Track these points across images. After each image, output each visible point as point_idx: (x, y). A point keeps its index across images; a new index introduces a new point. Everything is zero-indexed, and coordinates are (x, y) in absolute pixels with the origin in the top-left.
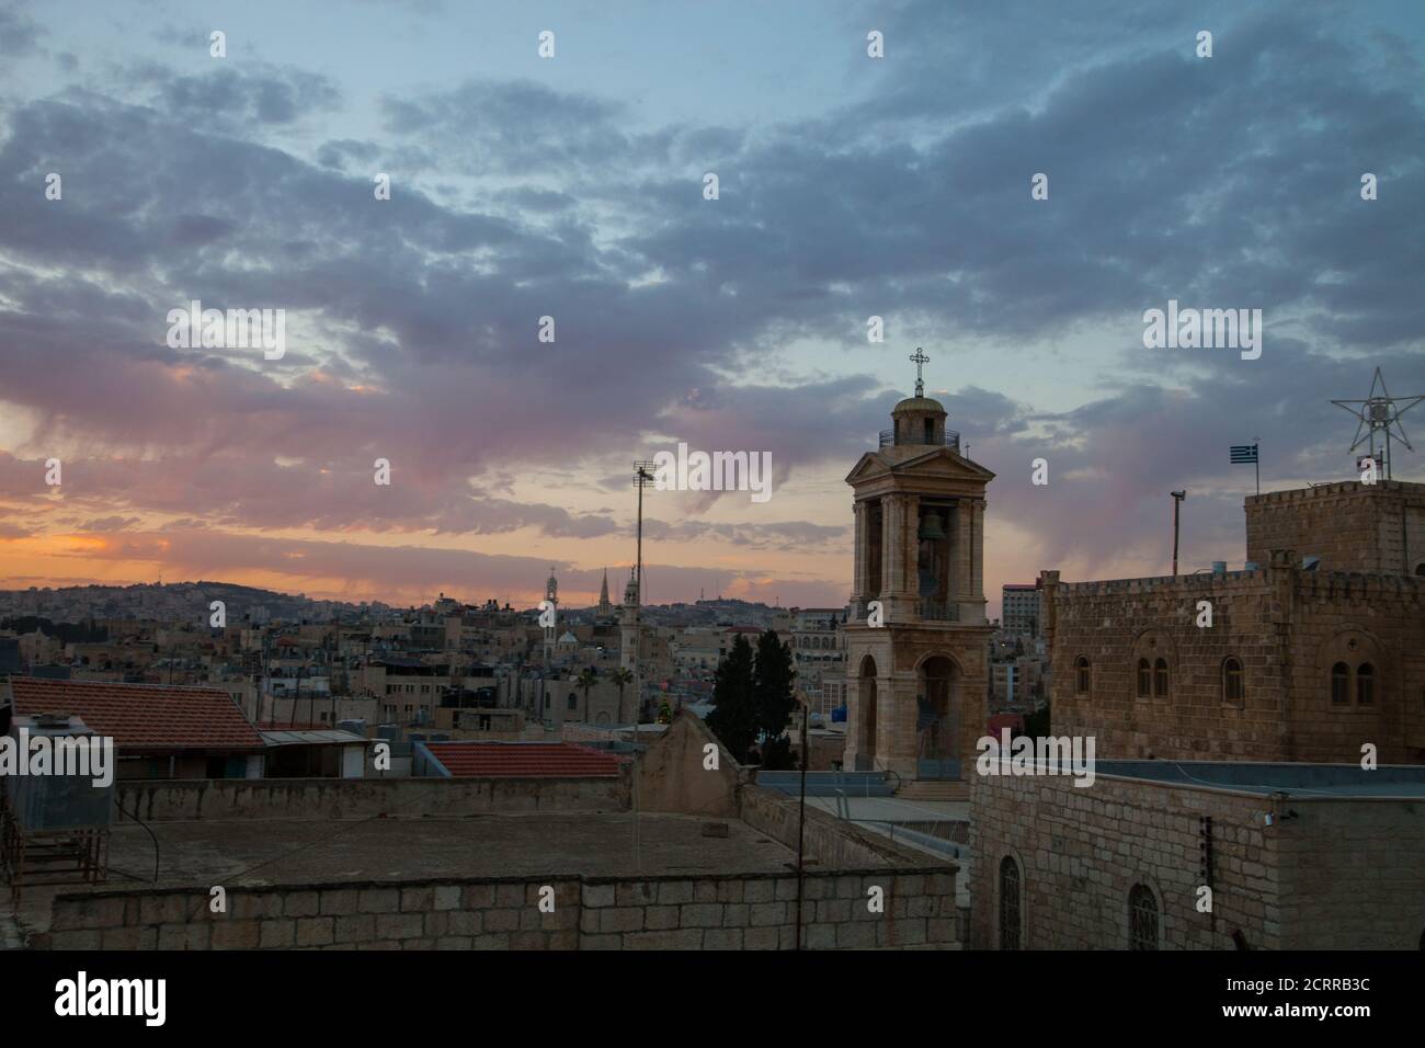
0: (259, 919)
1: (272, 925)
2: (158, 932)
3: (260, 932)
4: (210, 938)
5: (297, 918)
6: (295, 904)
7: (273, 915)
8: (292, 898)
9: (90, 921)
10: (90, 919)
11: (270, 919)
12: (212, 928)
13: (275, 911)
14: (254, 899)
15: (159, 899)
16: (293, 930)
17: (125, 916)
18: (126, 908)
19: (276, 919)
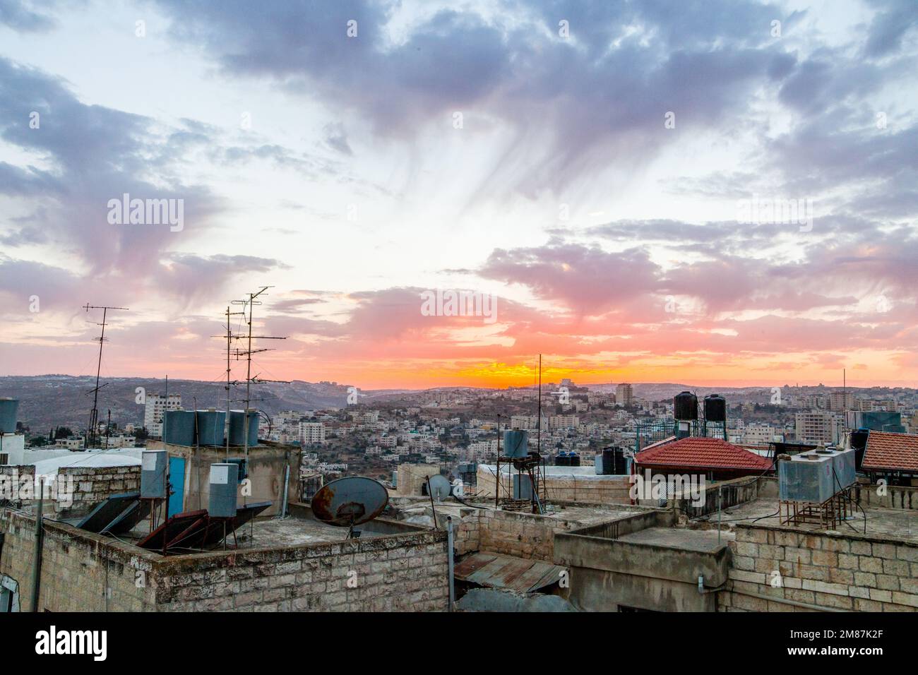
0: (837, 552)
1: (845, 557)
2: (785, 550)
3: (838, 559)
4: (811, 558)
5: (859, 555)
6: (856, 547)
7: (844, 551)
8: (854, 544)
9: (752, 539)
10: (752, 538)
11: (844, 553)
12: (811, 553)
13: (846, 549)
14: (833, 541)
15: (784, 534)
16: (857, 561)
17: (768, 540)
18: (768, 536)
19: (847, 554)
